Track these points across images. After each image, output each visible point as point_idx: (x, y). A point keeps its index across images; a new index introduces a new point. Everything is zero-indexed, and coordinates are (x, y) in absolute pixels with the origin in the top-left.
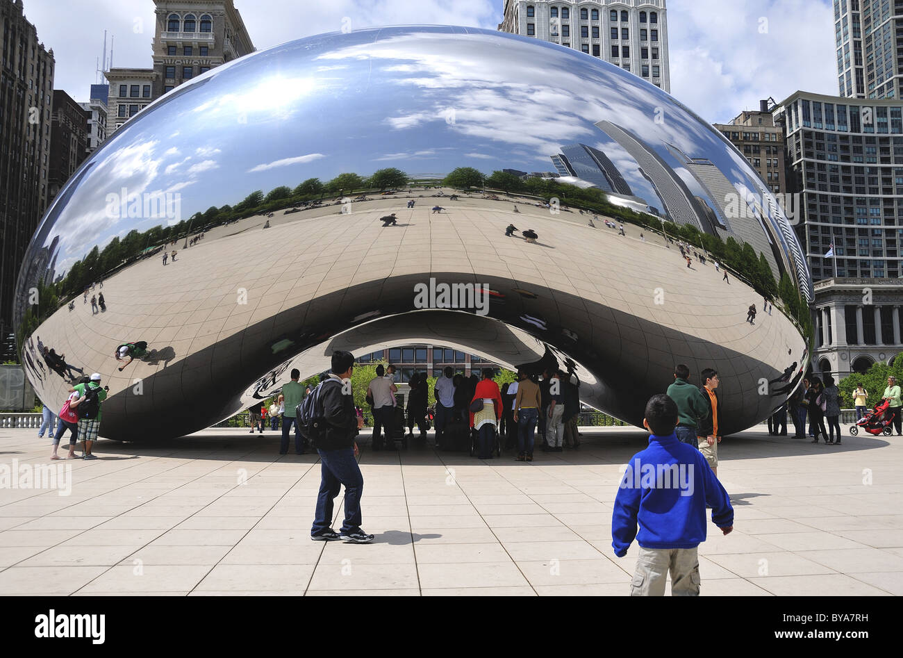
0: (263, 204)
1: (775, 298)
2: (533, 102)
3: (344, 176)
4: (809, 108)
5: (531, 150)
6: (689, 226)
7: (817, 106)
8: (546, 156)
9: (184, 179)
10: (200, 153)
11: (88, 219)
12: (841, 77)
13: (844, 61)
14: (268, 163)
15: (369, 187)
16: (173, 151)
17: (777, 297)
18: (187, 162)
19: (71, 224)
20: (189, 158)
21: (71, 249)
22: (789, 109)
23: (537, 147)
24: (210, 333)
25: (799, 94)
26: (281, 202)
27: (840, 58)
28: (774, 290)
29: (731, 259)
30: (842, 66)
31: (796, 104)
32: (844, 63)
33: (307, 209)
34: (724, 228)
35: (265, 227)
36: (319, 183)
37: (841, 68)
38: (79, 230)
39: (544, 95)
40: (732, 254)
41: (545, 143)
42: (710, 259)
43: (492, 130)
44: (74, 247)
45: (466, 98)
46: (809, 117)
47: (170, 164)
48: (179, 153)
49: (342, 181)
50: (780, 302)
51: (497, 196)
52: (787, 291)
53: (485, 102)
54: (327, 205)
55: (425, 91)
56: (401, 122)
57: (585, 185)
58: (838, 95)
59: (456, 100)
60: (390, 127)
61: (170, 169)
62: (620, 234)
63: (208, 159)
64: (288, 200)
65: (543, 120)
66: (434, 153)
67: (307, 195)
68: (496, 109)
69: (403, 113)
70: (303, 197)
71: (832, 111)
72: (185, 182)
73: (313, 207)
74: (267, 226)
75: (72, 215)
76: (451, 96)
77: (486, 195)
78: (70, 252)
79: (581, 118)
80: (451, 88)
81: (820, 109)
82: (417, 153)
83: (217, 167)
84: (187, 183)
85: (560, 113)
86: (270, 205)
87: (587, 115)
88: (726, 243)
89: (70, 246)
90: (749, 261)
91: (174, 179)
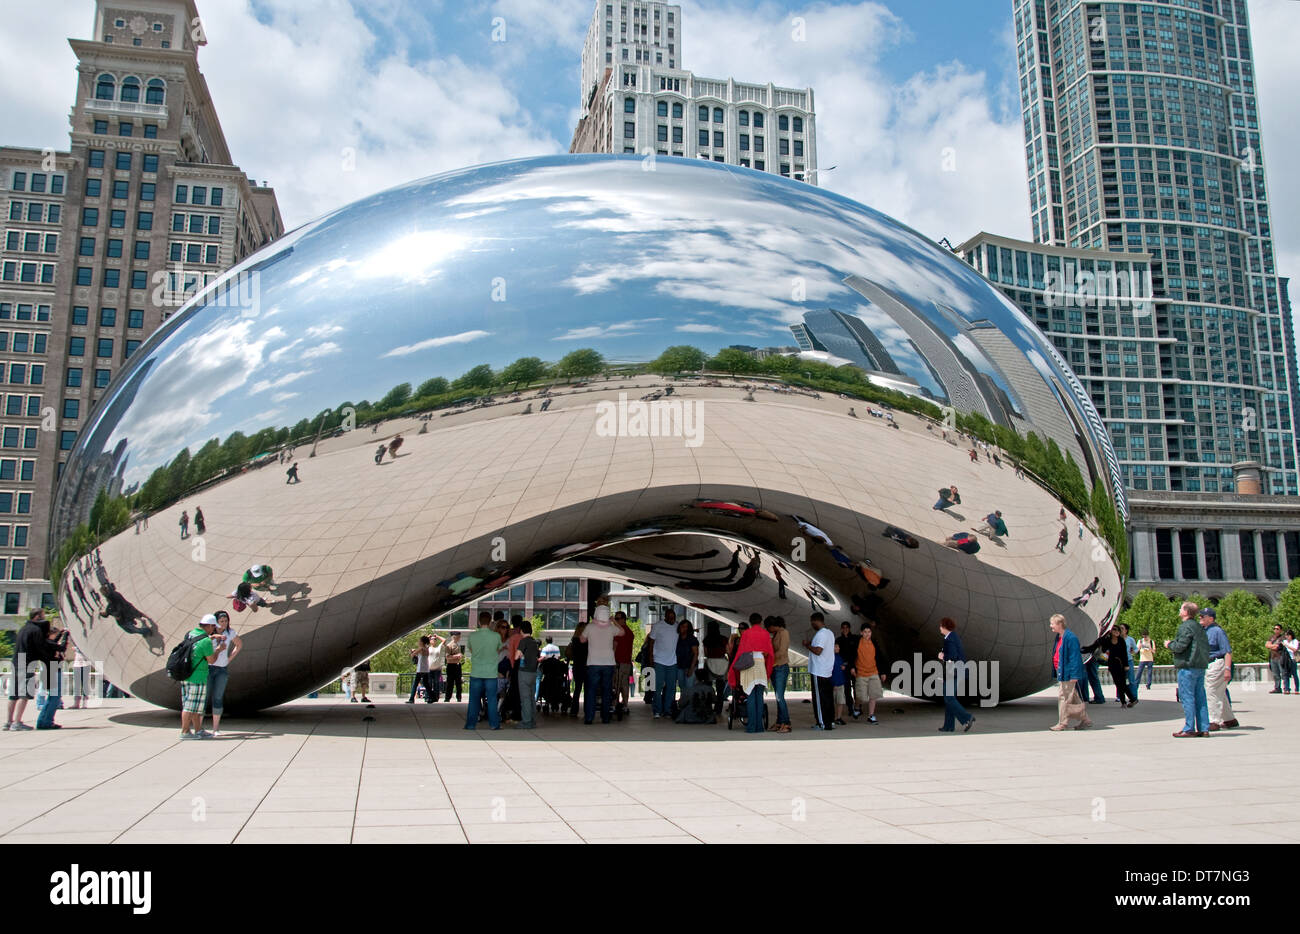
0: (412, 401)
1: (1087, 516)
2: (762, 248)
3: (522, 361)
4: (995, 255)
5: (768, 317)
6: (975, 415)
7: (1006, 252)
8: (784, 324)
9: (297, 368)
10: (313, 334)
11: (164, 420)
12: (1035, 218)
13: (1038, 195)
14: (412, 345)
15: (555, 377)
16: (275, 332)
17: (1089, 513)
18: (299, 344)
19: (141, 425)
20: (300, 340)
21: (146, 453)
22: (970, 255)
23: (777, 313)
24: (367, 566)
25: (982, 236)
26: (436, 400)
27: (1033, 191)
28: (1086, 505)
29: (1034, 462)
30: (1036, 202)
31: (979, 249)
32: (1038, 199)
33: (475, 408)
34: (1019, 416)
35: (421, 432)
36: (490, 372)
37: (1034, 204)
38: (155, 432)
39: (771, 239)
40: (1034, 454)
41: (787, 308)
42: (1008, 461)
43: (718, 291)
44: (151, 451)
45: (676, 245)
46: (996, 268)
47: (275, 349)
48: (284, 334)
49: (520, 369)
50: (1093, 522)
51: (722, 381)
52: (1101, 507)
53: (704, 251)
54: (500, 404)
55: (619, 237)
56: (587, 284)
57: (839, 362)
58: (1031, 240)
59: (666, 249)
60: (574, 291)
61: (275, 355)
62: (890, 425)
63: (328, 341)
64: (445, 397)
65: (781, 275)
66: (633, 327)
67: (472, 390)
68: (720, 260)
69: (590, 269)
70: (469, 391)
71: (1026, 261)
72: (298, 371)
73: (484, 406)
74: (424, 431)
75: (140, 416)
76: (658, 243)
77: (705, 382)
78: (146, 457)
79: (830, 269)
80: (653, 232)
81: (1010, 258)
82: (614, 327)
83: (339, 350)
84: (302, 373)
85: (800, 263)
86: (421, 403)
87: (838, 266)
88: (1026, 439)
89: (145, 451)
90: (1053, 462)
91: (283, 368)
